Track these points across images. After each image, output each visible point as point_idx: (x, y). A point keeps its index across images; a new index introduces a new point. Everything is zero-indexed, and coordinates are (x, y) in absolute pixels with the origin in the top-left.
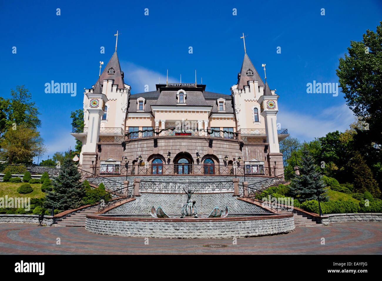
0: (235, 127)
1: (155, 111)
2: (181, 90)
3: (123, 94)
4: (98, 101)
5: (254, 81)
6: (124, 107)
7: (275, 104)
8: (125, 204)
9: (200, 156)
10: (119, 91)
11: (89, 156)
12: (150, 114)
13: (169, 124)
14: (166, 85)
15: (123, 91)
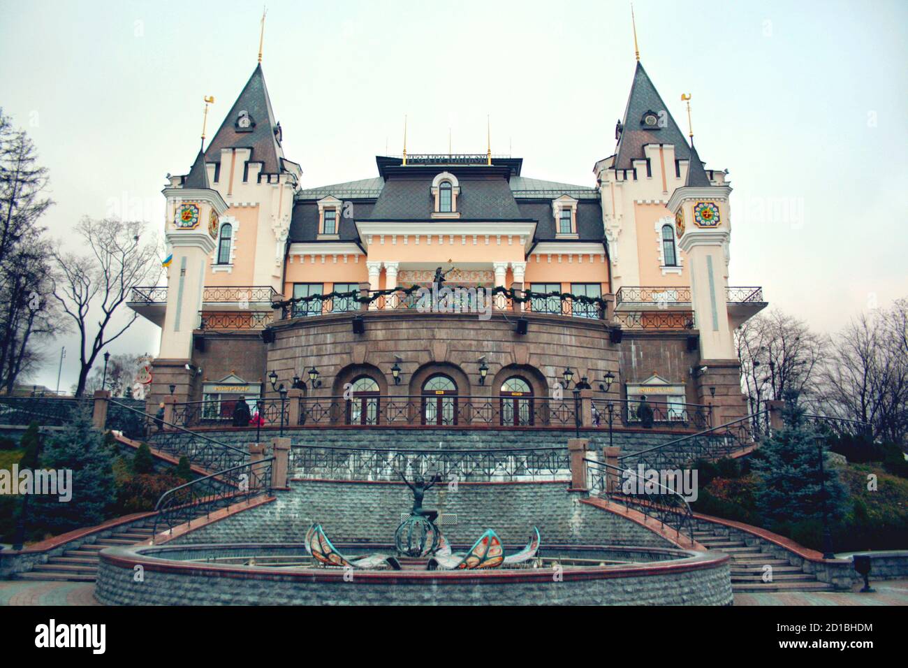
0: (607, 281)
1: (367, 236)
2: (446, 175)
3: (277, 188)
4: (198, 209)
5: (661, 145)
6: (280, 226)
7: (718, 211)
8: (242, 514)
9: (487, 369)
10: (264, 179)
11: (168, 370)
12: (354, 245)
13: (411, 274)
14: (400, 161)
15: (278, 181)
